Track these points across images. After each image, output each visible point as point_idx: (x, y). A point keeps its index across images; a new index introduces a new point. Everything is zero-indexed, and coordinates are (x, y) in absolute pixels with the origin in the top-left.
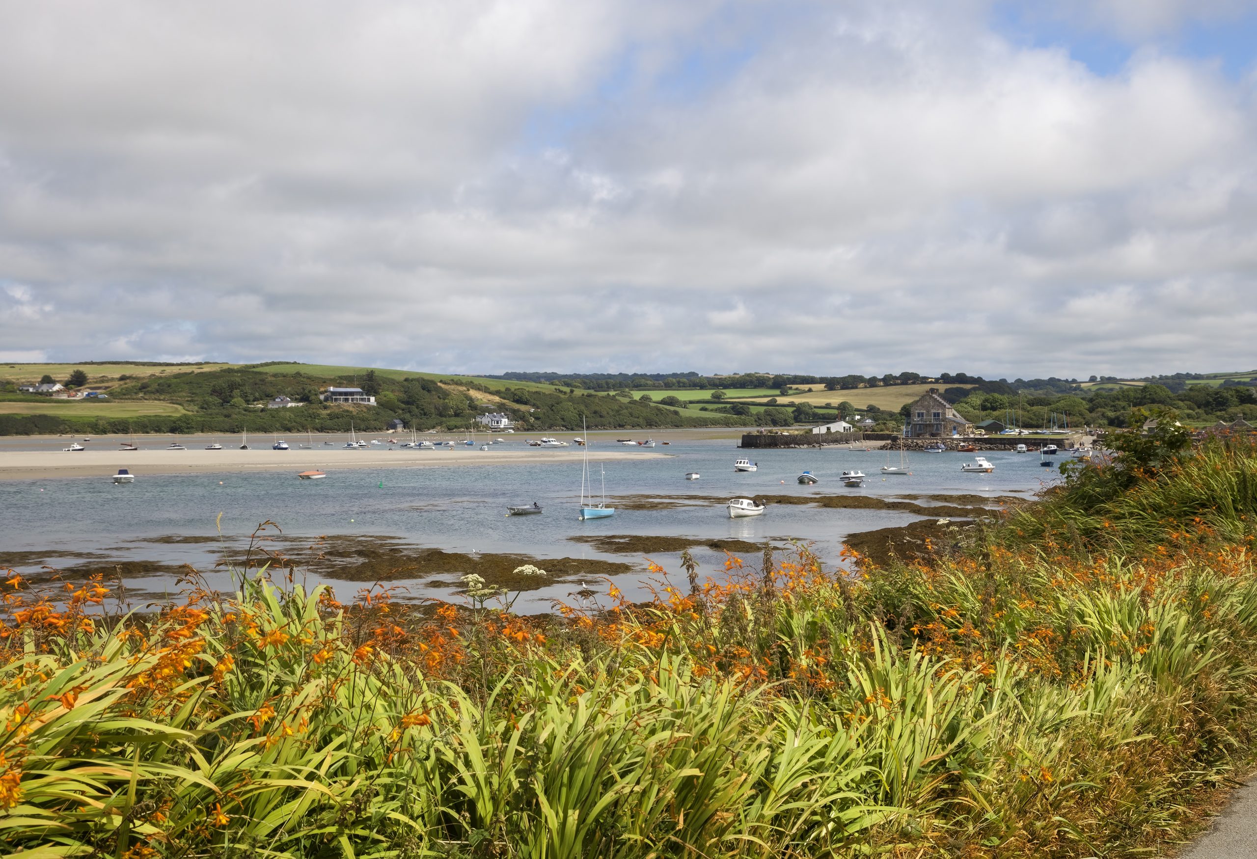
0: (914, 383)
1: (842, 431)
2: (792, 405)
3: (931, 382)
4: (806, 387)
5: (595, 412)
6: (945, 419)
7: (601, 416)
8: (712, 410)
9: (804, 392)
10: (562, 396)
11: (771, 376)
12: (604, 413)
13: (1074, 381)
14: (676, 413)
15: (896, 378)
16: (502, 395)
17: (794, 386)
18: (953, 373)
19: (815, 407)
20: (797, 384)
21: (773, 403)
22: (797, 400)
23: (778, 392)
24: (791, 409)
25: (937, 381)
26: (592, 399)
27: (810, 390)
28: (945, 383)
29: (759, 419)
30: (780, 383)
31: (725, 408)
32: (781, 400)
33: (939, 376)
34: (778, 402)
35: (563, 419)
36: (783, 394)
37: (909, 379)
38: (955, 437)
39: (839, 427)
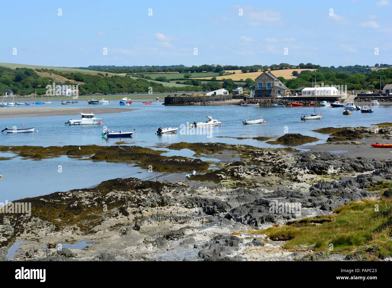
0: (286, 69)
1: (223, 94)
2: (224, 80)
3: (294, 68)
4: (232, 71)
5: (118, 85)
6: (274, 87)
7: (121, 87)
8: (182, 84)
9: (231, 74)
10: (102, 77)
11: (216, 66)
12: (123, 86)
13: (367, 66)
14: (161, 85)
15: (278, 66)
16: (69, 77)
17: (226, 71)
18: (305, 64)
19: (235, 81)
20: (227, 70)
21: (214, 80)
22: (226, 78)
23: (218, 74)
24: (222, 82)
25: (297, 67)
26: (117, 78)
27: (234, 73)
28: (301, 68)
29: (204, 88)
30: (219, 70)
31: (188, 82)
32: (219, 78)
33: (298, 65)
34: (217, 79)
35: (100, 89)
36: (221, 75)
37: (284, 67)
38: (278, 97)
39: (221, 92)
